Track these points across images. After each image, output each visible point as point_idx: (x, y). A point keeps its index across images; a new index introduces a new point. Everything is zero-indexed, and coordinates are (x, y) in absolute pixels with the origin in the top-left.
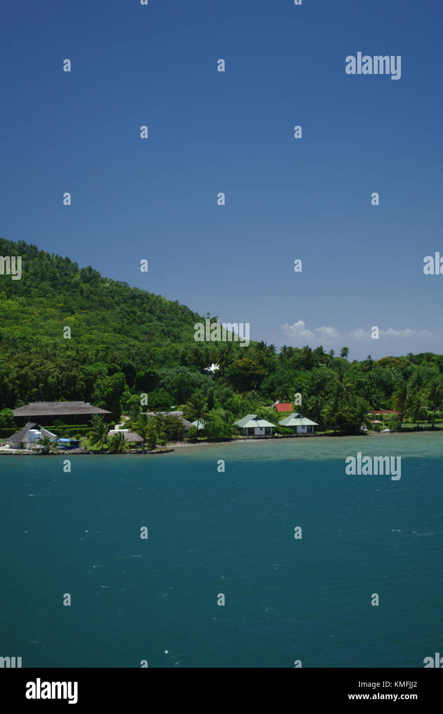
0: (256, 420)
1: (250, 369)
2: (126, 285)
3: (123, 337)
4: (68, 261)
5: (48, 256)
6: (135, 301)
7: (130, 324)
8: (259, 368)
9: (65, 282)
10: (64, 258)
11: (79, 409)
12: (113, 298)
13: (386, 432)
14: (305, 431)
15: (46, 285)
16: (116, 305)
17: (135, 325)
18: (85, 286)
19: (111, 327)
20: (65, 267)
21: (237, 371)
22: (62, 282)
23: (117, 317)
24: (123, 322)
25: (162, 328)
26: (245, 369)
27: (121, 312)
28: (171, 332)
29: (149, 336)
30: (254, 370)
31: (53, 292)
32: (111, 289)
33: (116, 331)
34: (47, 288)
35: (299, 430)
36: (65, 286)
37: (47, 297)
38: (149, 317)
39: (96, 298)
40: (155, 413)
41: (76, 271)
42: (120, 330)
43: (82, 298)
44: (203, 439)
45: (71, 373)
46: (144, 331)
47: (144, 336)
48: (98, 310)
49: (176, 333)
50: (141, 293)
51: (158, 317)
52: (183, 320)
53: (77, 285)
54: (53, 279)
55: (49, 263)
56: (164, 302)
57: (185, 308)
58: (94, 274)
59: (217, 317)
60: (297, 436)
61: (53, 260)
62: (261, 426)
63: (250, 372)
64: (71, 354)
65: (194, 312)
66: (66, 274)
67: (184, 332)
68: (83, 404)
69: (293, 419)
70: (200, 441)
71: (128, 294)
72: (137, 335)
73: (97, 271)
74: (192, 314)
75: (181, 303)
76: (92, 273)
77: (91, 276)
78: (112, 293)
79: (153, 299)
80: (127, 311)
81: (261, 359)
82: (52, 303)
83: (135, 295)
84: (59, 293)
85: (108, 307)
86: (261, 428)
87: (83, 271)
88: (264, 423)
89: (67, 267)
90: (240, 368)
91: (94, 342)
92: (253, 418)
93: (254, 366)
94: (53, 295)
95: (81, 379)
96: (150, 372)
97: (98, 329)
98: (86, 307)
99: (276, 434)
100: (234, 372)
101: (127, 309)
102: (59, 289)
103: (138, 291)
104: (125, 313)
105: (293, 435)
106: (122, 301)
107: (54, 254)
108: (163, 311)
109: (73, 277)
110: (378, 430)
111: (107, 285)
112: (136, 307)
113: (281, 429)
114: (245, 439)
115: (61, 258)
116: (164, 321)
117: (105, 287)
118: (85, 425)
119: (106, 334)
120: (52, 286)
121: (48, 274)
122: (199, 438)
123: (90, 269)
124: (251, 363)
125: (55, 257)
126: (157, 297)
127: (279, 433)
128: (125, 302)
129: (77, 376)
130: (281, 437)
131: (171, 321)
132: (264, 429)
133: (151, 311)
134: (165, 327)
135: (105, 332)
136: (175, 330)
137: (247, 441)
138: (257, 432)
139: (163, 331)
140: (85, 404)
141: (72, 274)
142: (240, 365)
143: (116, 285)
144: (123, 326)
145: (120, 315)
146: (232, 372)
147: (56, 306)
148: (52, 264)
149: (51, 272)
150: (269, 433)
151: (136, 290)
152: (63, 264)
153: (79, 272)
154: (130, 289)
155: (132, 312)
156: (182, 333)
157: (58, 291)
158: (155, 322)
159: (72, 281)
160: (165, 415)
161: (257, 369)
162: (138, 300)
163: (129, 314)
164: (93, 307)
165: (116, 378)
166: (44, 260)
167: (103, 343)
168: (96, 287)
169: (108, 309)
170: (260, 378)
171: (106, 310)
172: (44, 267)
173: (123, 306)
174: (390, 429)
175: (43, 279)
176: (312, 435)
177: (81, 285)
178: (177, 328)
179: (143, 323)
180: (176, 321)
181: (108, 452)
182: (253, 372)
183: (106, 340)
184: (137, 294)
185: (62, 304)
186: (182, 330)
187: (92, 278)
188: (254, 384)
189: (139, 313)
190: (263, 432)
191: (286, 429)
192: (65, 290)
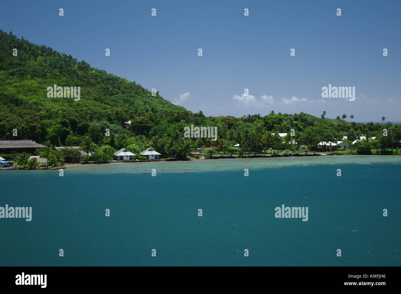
0: (125, 152)
1: (143, 123)
2: (105, 72)
3: (98, 103)
4: (70, 57)
5: (59, 54)
6: (109, 81)
7: (105, 95)
8: (149, 122)
9: (68, 70)
10: (68, 55)
11: (28, 144)
12: (96, 80)
13: (203, 159)
14: (154, 158)
15: (56, 71)
16: (97, 84)
17: (108, 96)
18: (80, 73)
19: (93, 97)
20: (68, 61)
21: (137, 124)
22: (66, 70)
23: (97, 91)
24: (101, 94)
25: (124, 98)
26: (140, 123)
27: (100, 88)
28: (129, 100)
29: (115, 102)
30: (146, 123)
31: (60, 76)
32: (95, 75)
33: (95, 99)
34: (57, 73)
35: (150, 158)
36: (68, 73)
37: (56, 79)
38: (117, 91)
39: (86, 80)
40: (64, 147)
41: (75, 63)
42: (98, 98)
43: (78, 80)
44: (91, 162)
45: (33, 124)
46: (113, 100)
47: (113, 102)
48: (86, 87)
49: (132, 101)
50: (113, 77)
51: (122, 91)
52: (137, 93)
53: (75, 72)
54: (61, 68)
55: (59, 58)
56: (126, 82)
57: (139, 87)
58: (86, 66)
59: (159, 92)
60: (148, 161)
61: (62, 57)
62: (127, 155)
63: (143, 125)
64: (43, 113)
65: (145, 88)
66: (69, 65)
67: (137, 100)
68: (31, 142)
69: (147, 151)
70: (90, 163)
71: (105, 77)
72: (108, 102)
73: (88, 64)
74: (143, 90)
75: (137, 83)
76: (84, 65)
77: (84, 67)
78: (95, 77)
79: (120, 80)
80: (103, 88)
81: (151, 117)
82: (59, 82)
83: (109, 78)
84: (64, 76)
85: (93, 85)
86: (127, 156)
87: (79, 63)
88: (129, 154)
89: (69, 61)
90: (138, 122)
91: (80, 106)
92: (123, 150)
93: (146, 121)
94: (60, 77)
95: (39, 128)
96: (85, 124)
97: (84, 98)
98: (79, 85)
99: (137, 160)
100: (135, 124)
101: (104, 87)
102: (64, 74)
103: (112, 76)
104: (102, 89)
105: (146, 160)
106: (101, 81)
107: (62, 53)
108: (126, 88)
109: (73, 67)
110: (197, 158)
111: (94, 72)
112: (110, 85)
113: (140, 157)
114: (116, 162)
115: (66, 56)
116: (125, 94)
117: (92, 74)
118: (30, 154)
119: (89, 101)
120: (60, 72)
121: (58, 65)
122: (89, 162)
123: (83, 62)
124: (144, 119)
125: (63, 55)
126: (123, 80)
127: (138, 159)
128: (103, 82)
129: (37, 126)
130: (138, 162)
131: (129, 93)
132: (129, 157)
133: (119, 88)
134: (125, 97)
135: (88, 100)
136: (132, 99)
137: (117, 163)
138: (125, 158)
139: (124, 99)
140: (32, 142)
141: (72, 65)
142: (138, 121)
143: (99, 72)
144: (100, 97)
145: (99, 90)
146: (134, 125)
147: (60, 84)
148: (61, 59)
149: (60, 64)
150: (132, 159)
151: (111, 75)
152: (68, 59)
153: (77, 64)
154: (107, 74)
155: (107, 88)
156: (136, 101)
157: (63, 75)
158: (120, 94)
159: (72, 70)
160: (70, 148)
161: (148, 123)
162: (111, 81)
163: (104, 90)
164: (84, 85)
165: (57, 127)
166: (56, 57)
167: (86, 106)
168: (86, 73)
169: (92, 86)
170: (149, 128)
171: (90, 86)
172: (56, 61)
173: (102, 84)
174: (205, 157)
175: (55, 68)
176: (157, 160)
177: (77, 72)
178: (133, 98)
179: (113, 95)
180: (133, 94)
181: (27, 169)
182: (145, 125)
183: (87, 104)
184: (111, 78)
185: (65, 83)
186: (135, 99)
187: (84, 68)
188: (145, 131)
189: (111, 89)
190: (128, 159)
191: (142, 157)
192: (67, 75)
